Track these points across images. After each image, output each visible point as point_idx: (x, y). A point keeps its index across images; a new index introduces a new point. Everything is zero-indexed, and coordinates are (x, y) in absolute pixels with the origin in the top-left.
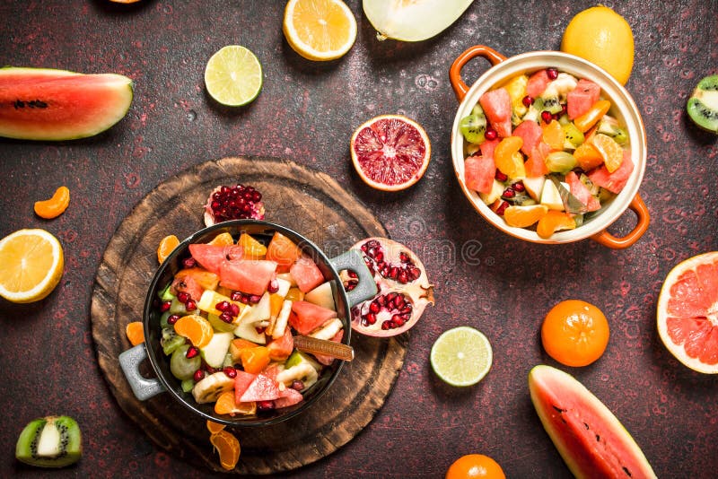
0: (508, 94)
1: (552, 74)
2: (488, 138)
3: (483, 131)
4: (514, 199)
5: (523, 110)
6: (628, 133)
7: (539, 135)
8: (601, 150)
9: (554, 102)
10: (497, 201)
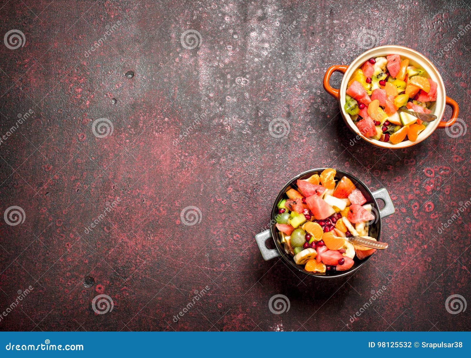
0: (359, 82)
1: (372, 62)
2: (361, 109)
3: (357, 106)
4: (388, 130)
5: (369, 86)
6: (423, 69)
7: (385, 93)
8: (417, 84)
9: (382, 74)
10: (382, 136)
